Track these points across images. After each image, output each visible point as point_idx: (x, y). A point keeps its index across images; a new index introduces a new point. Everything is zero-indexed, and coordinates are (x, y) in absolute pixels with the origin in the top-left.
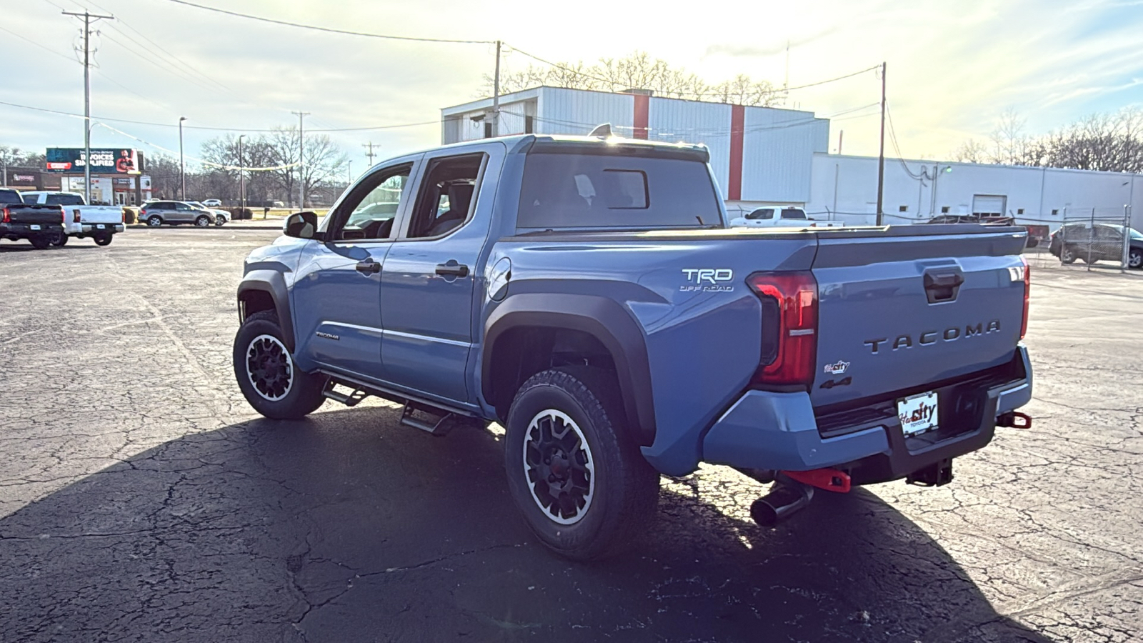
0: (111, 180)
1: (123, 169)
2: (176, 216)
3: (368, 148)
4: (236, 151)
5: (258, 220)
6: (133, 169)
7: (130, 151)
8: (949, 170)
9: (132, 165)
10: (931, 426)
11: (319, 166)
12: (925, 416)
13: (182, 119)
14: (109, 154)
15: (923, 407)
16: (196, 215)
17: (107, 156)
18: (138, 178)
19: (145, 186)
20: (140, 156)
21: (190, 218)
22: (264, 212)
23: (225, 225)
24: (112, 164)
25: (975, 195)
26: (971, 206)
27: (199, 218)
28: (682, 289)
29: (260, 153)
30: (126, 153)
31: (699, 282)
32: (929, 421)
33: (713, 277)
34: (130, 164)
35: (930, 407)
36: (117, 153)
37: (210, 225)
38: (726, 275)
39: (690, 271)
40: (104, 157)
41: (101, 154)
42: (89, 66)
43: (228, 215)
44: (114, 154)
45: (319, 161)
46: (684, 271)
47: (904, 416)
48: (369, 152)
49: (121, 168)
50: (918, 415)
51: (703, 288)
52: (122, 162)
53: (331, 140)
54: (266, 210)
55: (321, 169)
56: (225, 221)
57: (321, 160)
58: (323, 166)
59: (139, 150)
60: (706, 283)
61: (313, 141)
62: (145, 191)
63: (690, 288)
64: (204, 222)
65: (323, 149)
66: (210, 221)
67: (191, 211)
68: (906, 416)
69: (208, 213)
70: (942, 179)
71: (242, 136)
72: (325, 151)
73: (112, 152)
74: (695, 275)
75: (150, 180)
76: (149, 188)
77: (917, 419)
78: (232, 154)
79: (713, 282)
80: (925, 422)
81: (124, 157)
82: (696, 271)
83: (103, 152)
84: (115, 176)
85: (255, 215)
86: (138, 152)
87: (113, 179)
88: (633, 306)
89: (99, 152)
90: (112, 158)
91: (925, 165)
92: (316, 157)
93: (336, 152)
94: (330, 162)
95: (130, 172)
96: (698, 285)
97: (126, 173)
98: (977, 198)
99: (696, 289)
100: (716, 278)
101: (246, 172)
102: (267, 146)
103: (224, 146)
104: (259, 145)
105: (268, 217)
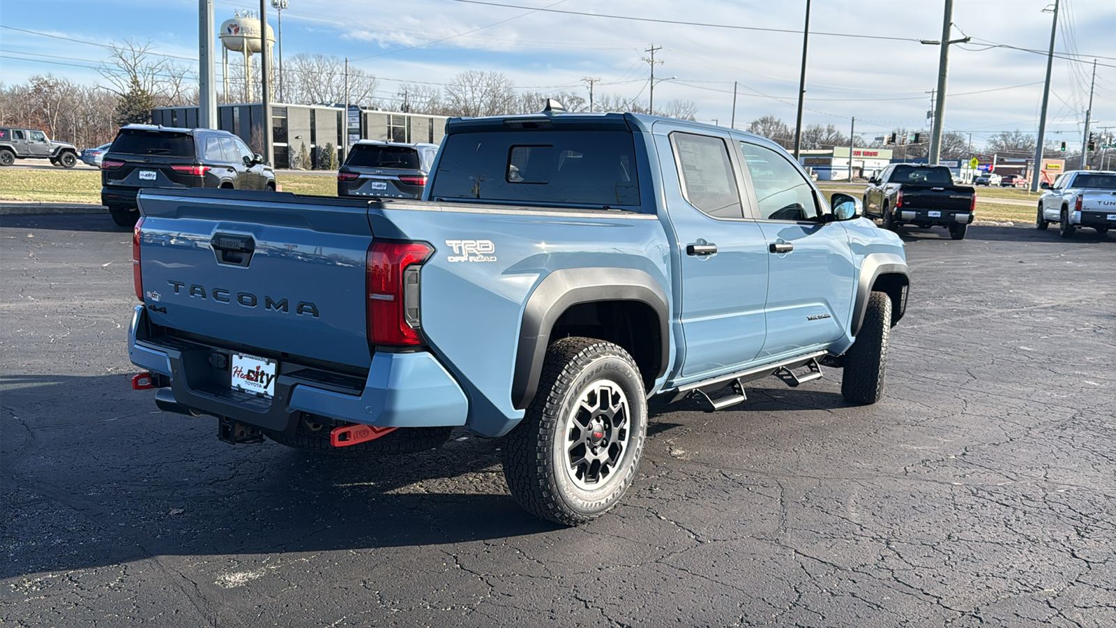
10: (266, 393)
12: (262, 382)
15: (260, 371)
32: (265, 387)
35: (267, 375)
47: (239, 369)
50: (254, 376)
68: (240, 371)
77: (252, 379)
80: (260, 386)
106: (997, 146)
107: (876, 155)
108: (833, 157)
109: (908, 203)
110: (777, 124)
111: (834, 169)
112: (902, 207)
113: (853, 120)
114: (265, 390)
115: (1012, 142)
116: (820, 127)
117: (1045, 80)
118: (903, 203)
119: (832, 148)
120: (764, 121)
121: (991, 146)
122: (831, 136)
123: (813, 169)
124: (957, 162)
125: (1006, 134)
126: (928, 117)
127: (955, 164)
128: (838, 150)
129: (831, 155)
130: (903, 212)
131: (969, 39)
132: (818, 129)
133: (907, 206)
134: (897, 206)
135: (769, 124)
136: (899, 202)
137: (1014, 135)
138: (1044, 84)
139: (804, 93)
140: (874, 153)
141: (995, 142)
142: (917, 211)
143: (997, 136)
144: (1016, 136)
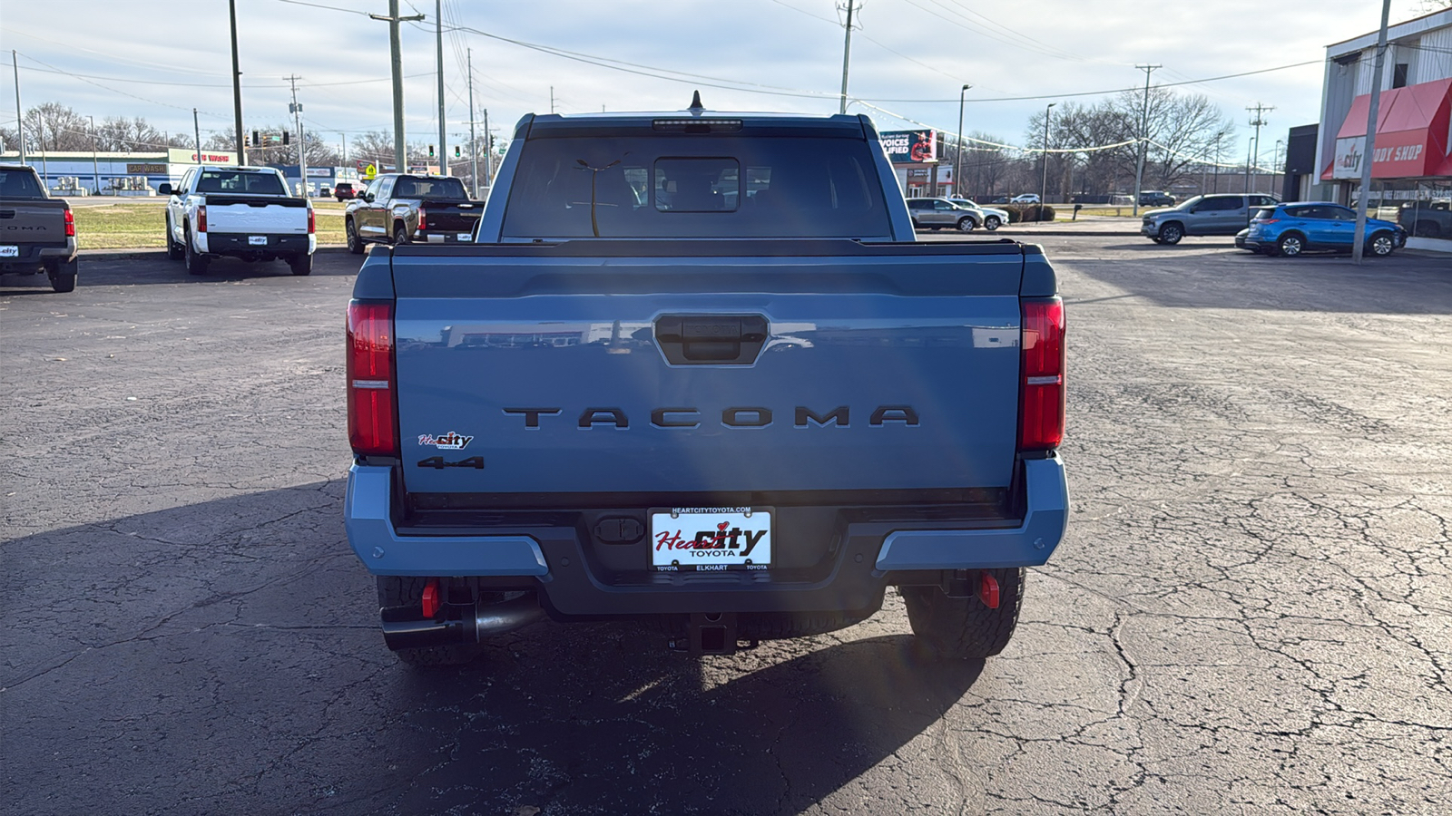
0: (906, 172)
1: (919, 157)
2: (933, 218)
3: (1255, 113)
4: (1070, 127)
5: (1062, 222)
6: (931, 157)
7: (928, 133)
9: (930, 152)
10: (750, 562)
11: (1187, 143)
12: (735, 546)
13: (965, 88)
14: (905, 138)
15: (727, 530)
16: (957, 216)
17: (901, 141)
18: (935, 166)
19: (945, 177)
20: (940, 138)
21: (949, 220)
22: (1073, 212)
23: (1000, 229)
24: (905, 151)
27: (962, 220)
29: (1104, 125)
30: (923, 136)
32: (747, 553)
34: (928, 150)
35: (748, 533)
36: (913, 137)
37: (974, 229)
40: (898, 142)
41: (895, 139)
42: (852, 28)
43: (1005, 216)
44: (909, 138)
45: (1187, 135)
47: (671, 536)
48: (1254, 119)
49: (915, 155)
50: (711, 540)
52: (918, 148)
53: (1210, 103)
54: (1077, 208)
55: (1189, 146)
56: (1000, 224)
57: (1191, 133)
58: (1193, 142)
59: (939, 131)
61: (1180, 105)
62: (943, 185)
64: (967, 225)
65: (1196, 117)
66: (976, 225)
67: (953, 210)
68: (675, 538)
69: (975, 213)
71: (1050, 106)
72: (1199, 119)
73: (907, 136)
75: (951, 170)
76: (950, 180)
77: (708, 546)
78: (1069, 129)
80: (732, 553)
81: (921, 142)
83: (897, 136)
84: (911, 166)
85: (1058, 216)
86: (938, 134)
87: (908, 170)
89: (893, 136)
90: (907, 144)
92: (1183, 129)
93: (1214, 120)
94: (1205, 134)
95: (927, 160)
97: (921, 162)
101: (1082, 154)
102: (1117, 116)
103: (1059, 119)
104: (1106, 116)
105: (1077, 218)
106: (364, 149)
107: (227, 160)
108: (168, 162)
109: (433, 224)
110: (68, 114)
111: (173, 179)
112: (426, 229)
113: (195, 113)
114: (745, 558)
115: (381, 145)
116: (124, 121)
117: (437, 70)
118: (427, 224)
119: (167, 151)
120: (46, 110)
121: (357, 150)
122: (142, 133)
123: (149, 179)
124: (328, 170)
125: (372, 135)
126: (292, 112)
127: (325, 172)
128: (173, 153)
129: (166, 160)
130: (429, 236)
131: (423, 17)
132: (122, 123)
133: (432, 228)
134: (420, 229)
135: (55, 114)
136: (422, 223)
137: (382, 136)
138: (437, 76)
139: (240, 76)
140: (224, 157)
141: (361, 145)
142: (445, 234)
143: (362, 137)
144: (385, 138)
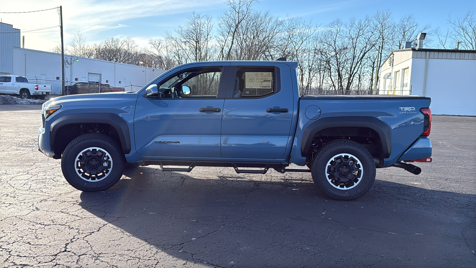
8: (77, 60)
25: (88, 73)
26: (87, 78)
28: (400, 113)
31: (405, 111)
33: (409, 109)
38: (413, 109)
39: (402, 108)
46: (400, 108)
51: (407, 112)
60: (407, 111)
63: (403, 113)
70: (74, 64)
74: (404, 109)
79: (410, 111)
82: (404, 108)
88: (381, 118)
91: (67, 57)
96: (405, 112)
98: (90, 75)
99: (405, 113)
100: (410, 110)
